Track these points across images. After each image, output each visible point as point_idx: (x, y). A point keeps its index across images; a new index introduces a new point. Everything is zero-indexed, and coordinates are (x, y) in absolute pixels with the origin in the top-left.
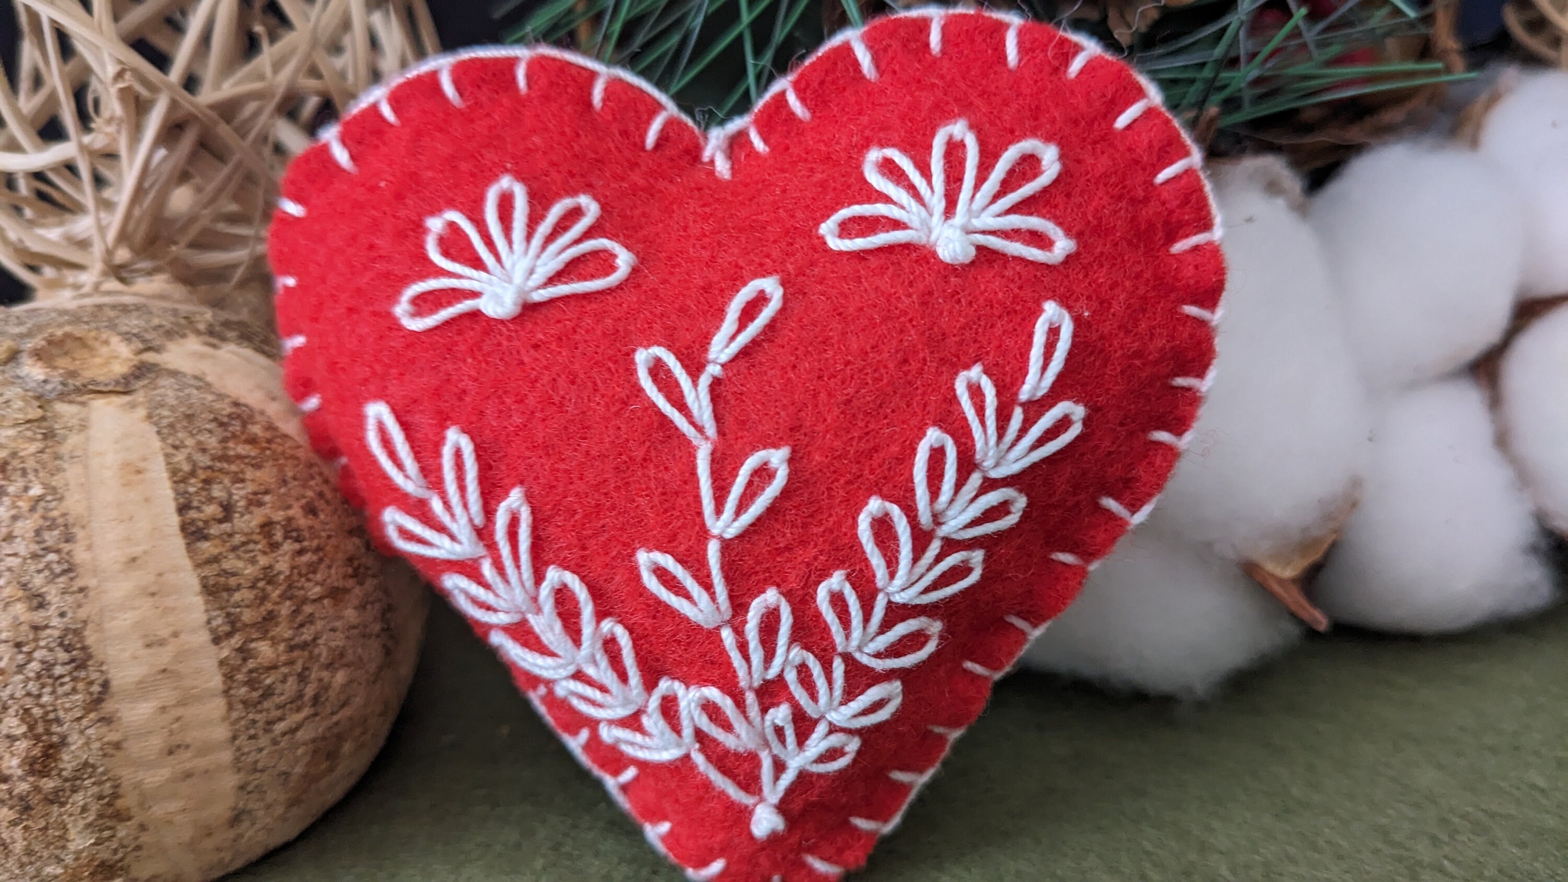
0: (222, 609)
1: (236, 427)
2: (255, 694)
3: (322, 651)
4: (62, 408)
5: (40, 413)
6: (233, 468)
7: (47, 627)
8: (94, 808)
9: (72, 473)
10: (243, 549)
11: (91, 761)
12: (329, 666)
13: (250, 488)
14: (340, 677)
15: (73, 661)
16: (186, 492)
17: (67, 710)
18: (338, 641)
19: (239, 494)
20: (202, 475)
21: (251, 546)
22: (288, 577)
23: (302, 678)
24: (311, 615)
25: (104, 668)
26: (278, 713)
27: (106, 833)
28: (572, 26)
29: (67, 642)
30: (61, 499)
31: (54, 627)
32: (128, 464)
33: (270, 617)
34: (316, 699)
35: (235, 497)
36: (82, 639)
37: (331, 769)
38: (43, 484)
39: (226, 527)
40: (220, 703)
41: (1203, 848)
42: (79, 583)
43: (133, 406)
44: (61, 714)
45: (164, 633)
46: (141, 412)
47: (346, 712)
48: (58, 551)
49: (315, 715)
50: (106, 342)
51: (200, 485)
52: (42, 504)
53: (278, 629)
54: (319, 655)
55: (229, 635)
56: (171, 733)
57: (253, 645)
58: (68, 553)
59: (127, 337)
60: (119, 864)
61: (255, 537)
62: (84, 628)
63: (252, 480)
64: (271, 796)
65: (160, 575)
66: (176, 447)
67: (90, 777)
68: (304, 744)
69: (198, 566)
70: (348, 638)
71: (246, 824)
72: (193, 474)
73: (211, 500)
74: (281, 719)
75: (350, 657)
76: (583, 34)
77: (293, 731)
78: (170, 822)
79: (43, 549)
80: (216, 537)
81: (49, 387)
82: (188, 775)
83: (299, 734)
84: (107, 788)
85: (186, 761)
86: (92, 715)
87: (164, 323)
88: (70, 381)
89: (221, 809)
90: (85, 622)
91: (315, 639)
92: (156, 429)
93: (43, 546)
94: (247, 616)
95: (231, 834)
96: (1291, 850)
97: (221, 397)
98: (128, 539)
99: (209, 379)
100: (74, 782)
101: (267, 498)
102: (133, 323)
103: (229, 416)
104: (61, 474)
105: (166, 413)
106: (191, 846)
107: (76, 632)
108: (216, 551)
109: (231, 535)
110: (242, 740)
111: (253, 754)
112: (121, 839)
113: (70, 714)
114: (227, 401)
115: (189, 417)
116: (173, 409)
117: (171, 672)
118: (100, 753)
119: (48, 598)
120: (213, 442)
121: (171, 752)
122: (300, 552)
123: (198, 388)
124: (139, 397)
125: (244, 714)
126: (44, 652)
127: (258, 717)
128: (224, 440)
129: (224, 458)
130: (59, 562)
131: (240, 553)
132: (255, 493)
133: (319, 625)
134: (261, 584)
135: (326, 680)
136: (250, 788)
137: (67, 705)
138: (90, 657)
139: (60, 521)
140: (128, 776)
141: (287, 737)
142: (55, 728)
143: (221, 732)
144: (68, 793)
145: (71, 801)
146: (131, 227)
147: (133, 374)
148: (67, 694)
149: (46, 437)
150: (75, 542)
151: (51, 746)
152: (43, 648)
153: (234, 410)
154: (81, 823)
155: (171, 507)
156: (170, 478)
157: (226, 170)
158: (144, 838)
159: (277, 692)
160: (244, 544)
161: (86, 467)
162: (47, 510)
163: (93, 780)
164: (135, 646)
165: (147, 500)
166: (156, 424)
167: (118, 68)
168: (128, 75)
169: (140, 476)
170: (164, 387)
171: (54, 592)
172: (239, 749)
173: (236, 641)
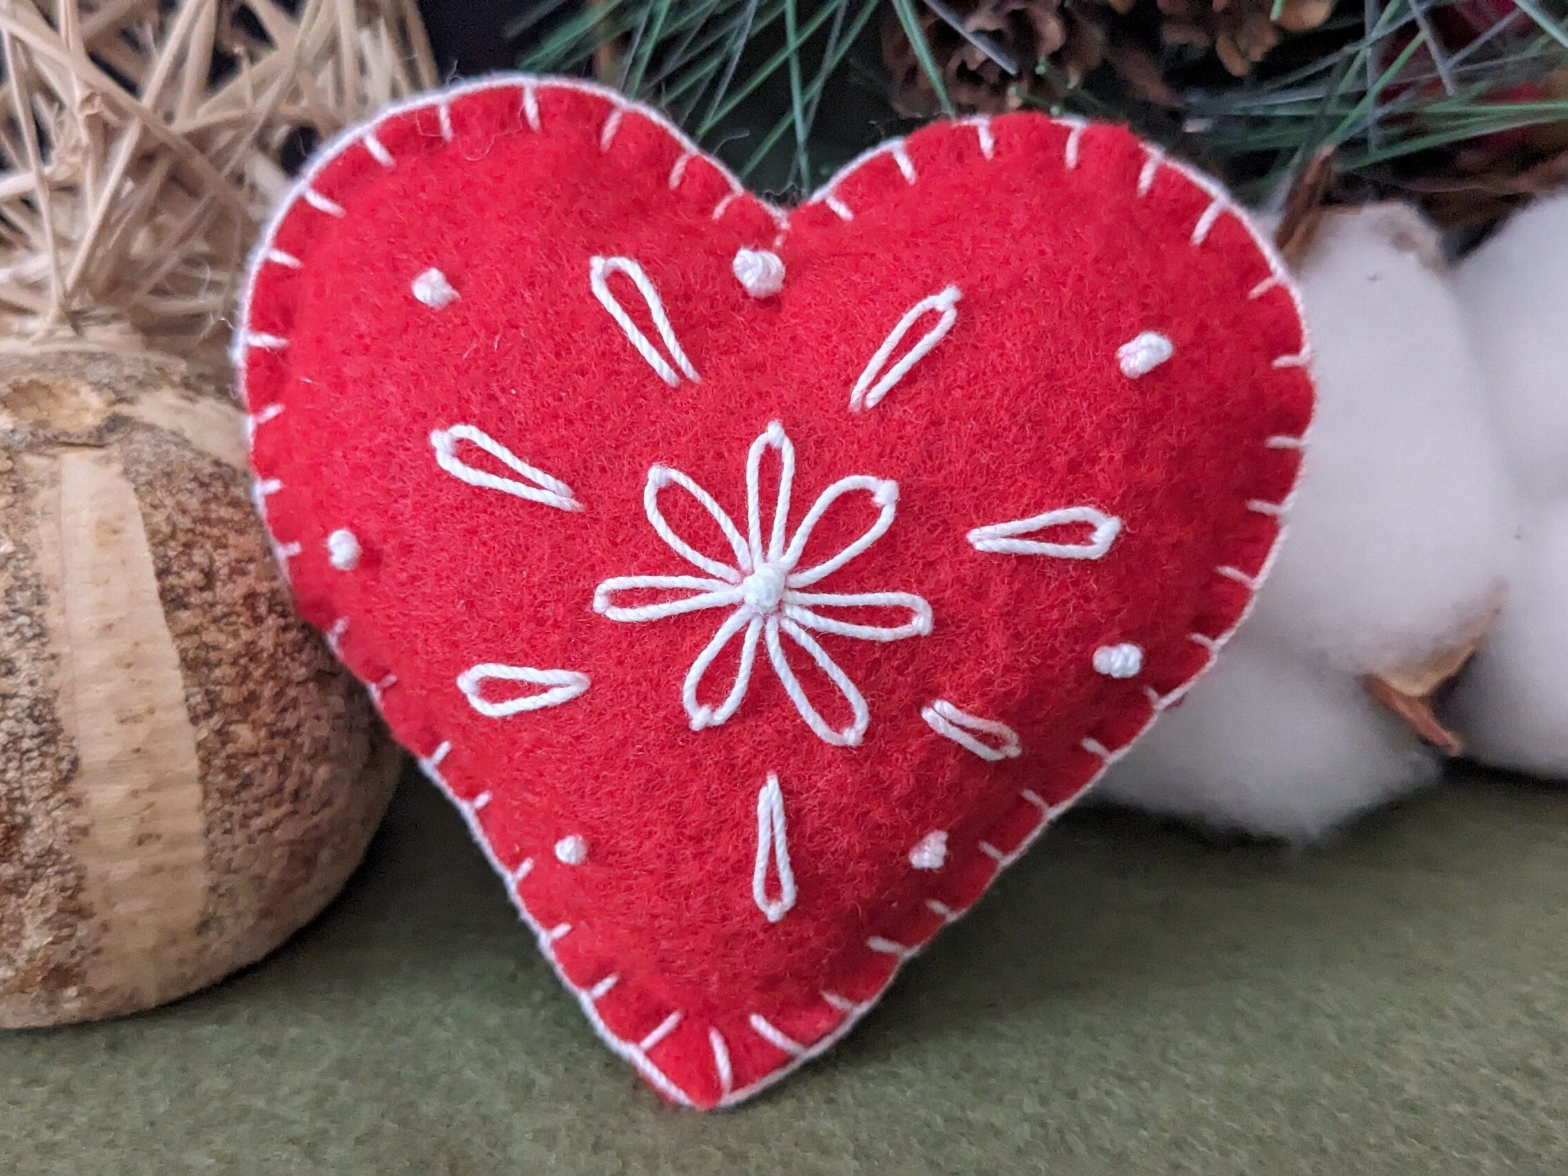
0: (201, 685)
1: (218, 488)
2: (233, 783)
3: (305, 740)
4: (31, 460)
5: (9, 464)
6: (216, 532)
7: (15, 695)
8: (56, 900)
9: (44, 531)
10: (224, 621)
11: (56, 847)
12: (310, 758)
13: (233, 554)
14: (323, 772)
15: (41, 734)
16: (165, 556)
17: (32, 788)
18: (323, 731)
19: (222, 560)
20: (182, 538)
21: (233, 618)
22: (272, 656)
23: (283, 770)
24: (295, 699)
25: (75, 744)
26: (256, 806)
27: (65, 932)
28: (590, 51)
29: (37, 713)
30: (33, 558)
31: (23, 696)
32: (104, 523)
33: (252, 699)
34: (296, 795)
35: (218, 564)
36: (52, 711)
37: (307, 879)
38: (13, 541)
39: (207, 595)
40: (195, 790)
41: (1308, 1009)
42: (50, 649)
43: (108, 460)
44: (27, 792)
45: (140, 708)
46: (117, 468)
47: (326, 814)
48: (30, 614)
49: (294, 812)
50: (75, 392)
51: (180, 549)
52: (13, 562)
53: (260, 712)
54: (302, 745)
55: (208, 715)
56: (142, 820)
57: (232, 728)
58: (41, 616)
59: (98, 386)
60: (76, 970)
61: (238, 608)
62: (55, 698)
63: (235, 547)
64: (243, 902)
65: (136, 644)
66: (155, 507)
67: (53, 865)
68: (281, 845)
69: (178, 636)
70: (333, 729)
71: (212, 934)
72: (173, 536)
73: (191, 565)
74: (258, 814)
75: (333, 751)
76: (604, 60)
77: (269, 829)
78: (134, 924)
79: (13, 611)
80: (196, 606)
81: (17, 437)
82: (157, 870)
83: (277, 833)
84: (71, 879)
85: (155, 853)
86: (60, 795)
87: (136, 374)
88: (41, 432)
89: (189, 913)
90: (56, 692)
91: (298, 727)
92: (133, 486)
93: (13, 607)
94: (228, 695)
95: (196, 943)
96: (1410, 1016)
97: (201, 454)
98: (103, 605)
99: (188, 434)
100: (35, 871)
101: (251, 567)
102: (102, 371)
103: (211, 475)
104: (33, 531)
105: (143, 469)
106: (154, 954)
107: (47, 703)
108: (197, 622)
109: (212, 605)
110: (216, 834)
111: (227, 851)
112: (80, 940)
113: (37, 792)
114: (208, 460)
115: (168, 475)
116: (149, 465)
117: (146, 752)
118: (67, 838)
119: (18, 664)
120: (193, 503)
121: (140, 843)
122: (285, 629)
123: (176, 445)
124: (114, 451)
125: (220, 804)
126: (12, 723)
127: (235, 809)
128: (205, 502)
129: (206, 521)
130: (30, 625)
131: (221, 624)
132: (238, 561)
133: (303, 711)
134: (243, 661)
135: (308, 773)
136: (221, 891)
137: (34, 783)
138: (61, 731)
139: (32, 581)
140: (94, 867)
141: (263, 836)
142: (20, 808)
143: (196, 823)
144: (28, 882)
145: (31, 891)
146: (93, 270)
147: (106, 426)
148: (33, 771)
149: (15, 490)
150: (48, 605)
151: (14, 828)
152: (10, 718)
153: (216, 469)
154: (41, 917)
155: (150, 571)
156: (149, 539)
157: (197, 208)
158: (105, 941)
159: (256, 783)
160: (225, 615)
161: (59, 525)
162: (17, 568)
163: (56, 868)
164: (109, 721)
165: (124, 562)
166: (133, 481)
167: (88, 92)
168: (98, 101)
169: (117, 536)
170: (139, 442)
171: (24, 658)
172: (213, 844)
173: (216, 721)
